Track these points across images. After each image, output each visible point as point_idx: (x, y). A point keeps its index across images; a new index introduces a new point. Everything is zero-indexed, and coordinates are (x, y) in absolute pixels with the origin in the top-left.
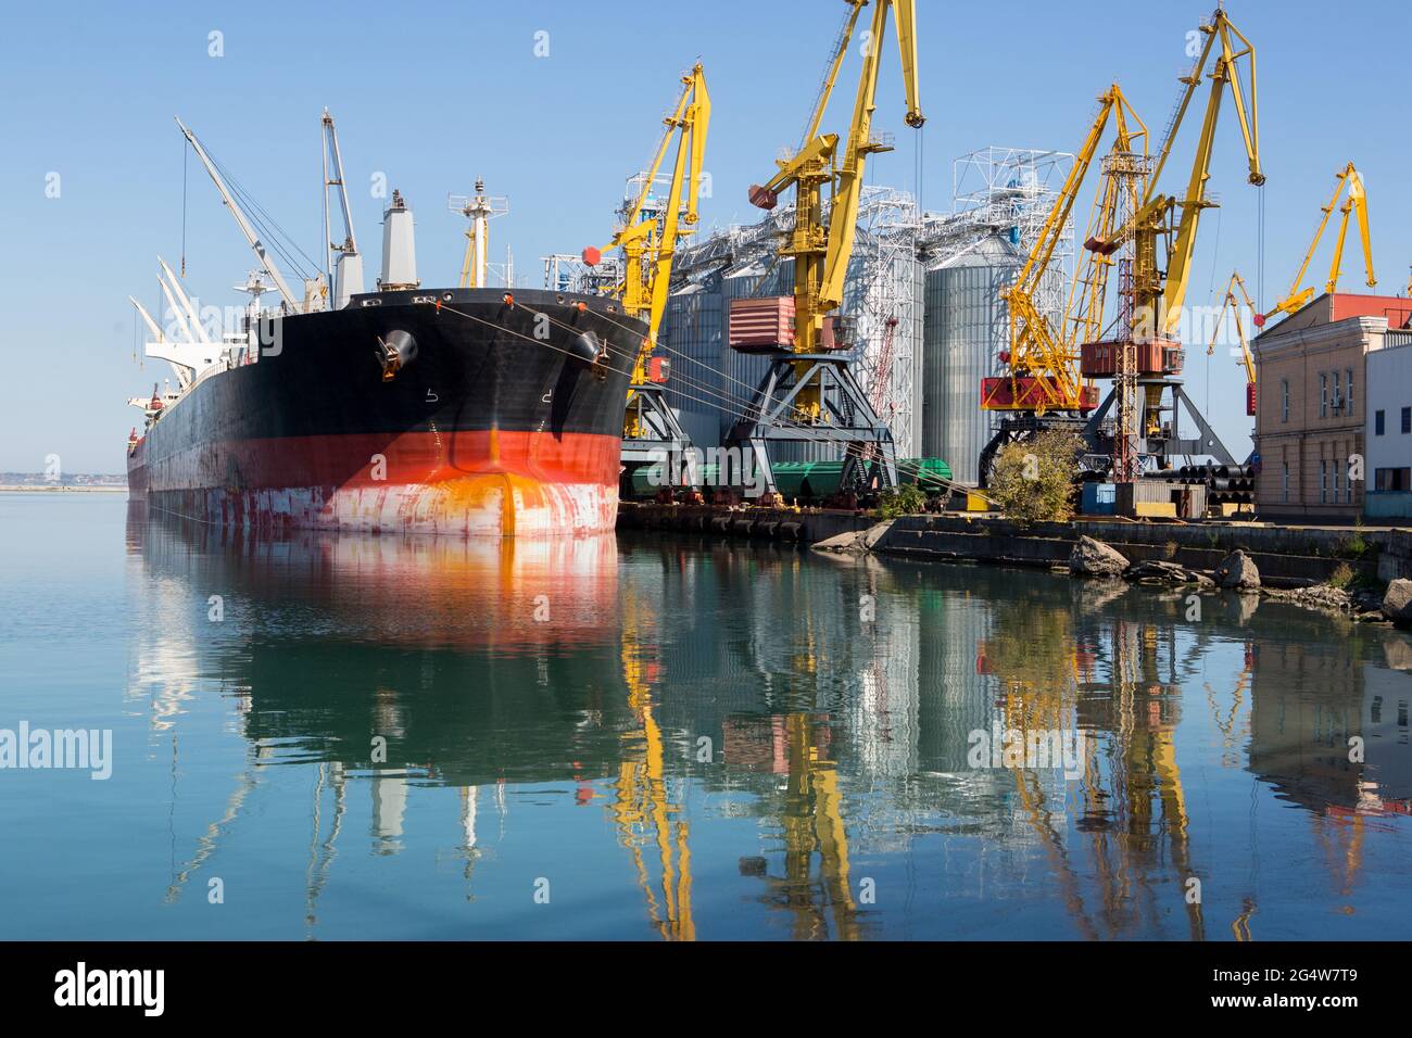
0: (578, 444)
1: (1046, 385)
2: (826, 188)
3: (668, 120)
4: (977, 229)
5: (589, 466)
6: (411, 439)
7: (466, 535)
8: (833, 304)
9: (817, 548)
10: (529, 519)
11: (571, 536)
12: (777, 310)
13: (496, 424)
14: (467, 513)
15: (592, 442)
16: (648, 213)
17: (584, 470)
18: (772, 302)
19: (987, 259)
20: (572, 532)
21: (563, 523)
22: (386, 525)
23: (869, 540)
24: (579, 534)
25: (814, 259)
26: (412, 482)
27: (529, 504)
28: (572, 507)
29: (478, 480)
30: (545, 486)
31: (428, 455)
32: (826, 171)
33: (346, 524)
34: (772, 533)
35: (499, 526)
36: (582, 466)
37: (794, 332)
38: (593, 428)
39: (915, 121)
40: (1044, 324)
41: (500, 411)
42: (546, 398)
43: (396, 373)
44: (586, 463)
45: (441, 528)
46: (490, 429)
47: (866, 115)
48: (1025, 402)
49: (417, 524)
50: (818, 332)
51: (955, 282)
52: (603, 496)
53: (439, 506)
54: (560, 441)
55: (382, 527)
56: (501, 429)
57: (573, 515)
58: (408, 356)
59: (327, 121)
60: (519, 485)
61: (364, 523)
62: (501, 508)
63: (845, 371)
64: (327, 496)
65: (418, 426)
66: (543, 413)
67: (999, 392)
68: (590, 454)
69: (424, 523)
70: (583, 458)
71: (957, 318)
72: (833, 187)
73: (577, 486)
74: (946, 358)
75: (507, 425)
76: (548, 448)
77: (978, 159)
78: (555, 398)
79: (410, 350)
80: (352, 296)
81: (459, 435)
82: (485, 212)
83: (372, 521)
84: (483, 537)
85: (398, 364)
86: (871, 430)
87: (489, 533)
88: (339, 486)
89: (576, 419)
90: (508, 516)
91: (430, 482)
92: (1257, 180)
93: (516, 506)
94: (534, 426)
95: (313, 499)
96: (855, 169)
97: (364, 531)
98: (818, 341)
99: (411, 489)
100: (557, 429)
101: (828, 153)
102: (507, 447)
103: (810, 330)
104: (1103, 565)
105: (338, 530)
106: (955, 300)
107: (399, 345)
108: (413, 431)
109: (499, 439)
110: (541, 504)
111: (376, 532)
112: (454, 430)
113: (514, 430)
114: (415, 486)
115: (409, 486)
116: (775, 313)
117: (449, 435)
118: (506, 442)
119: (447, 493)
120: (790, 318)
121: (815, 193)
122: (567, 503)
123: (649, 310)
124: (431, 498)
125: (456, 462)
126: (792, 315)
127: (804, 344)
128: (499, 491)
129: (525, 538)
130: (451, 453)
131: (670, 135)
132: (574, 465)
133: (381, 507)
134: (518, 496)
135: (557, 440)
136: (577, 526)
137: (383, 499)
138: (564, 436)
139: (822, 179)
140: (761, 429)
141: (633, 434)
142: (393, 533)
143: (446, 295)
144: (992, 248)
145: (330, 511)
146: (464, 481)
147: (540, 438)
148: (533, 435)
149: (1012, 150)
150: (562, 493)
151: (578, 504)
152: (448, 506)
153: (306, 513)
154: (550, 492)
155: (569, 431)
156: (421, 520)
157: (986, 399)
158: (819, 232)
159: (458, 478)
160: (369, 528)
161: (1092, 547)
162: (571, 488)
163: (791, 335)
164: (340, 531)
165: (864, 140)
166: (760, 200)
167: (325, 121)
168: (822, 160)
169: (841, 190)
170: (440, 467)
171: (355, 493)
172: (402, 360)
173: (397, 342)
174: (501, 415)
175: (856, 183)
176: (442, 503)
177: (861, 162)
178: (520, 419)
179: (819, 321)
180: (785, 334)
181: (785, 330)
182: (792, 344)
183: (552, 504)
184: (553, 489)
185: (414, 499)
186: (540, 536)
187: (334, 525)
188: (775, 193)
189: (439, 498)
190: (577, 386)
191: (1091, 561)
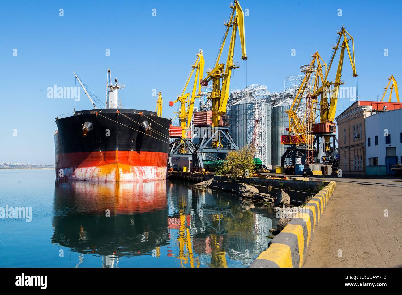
0: (146, 154)
1: (299, 137)
2: (221, 79)
3: (192, 66)
4: (287, 96)
5: (151, 161)
6: (94, 153)
7: (106, 182)
8: (223, 113)
9: (194, 186)
10: (124, 177)
11: (142, 182)
12: (206, 115)
13: (117, 149)
14: (106, 175)
15: (152, 154)
16: (205, 96)
17: (149, 162)
18: (205, 113)
19: (288, 104)
20: (142, 180)
21: (138, 178)
22: (87, 178)
23: (208, 183)
24: (145, 181)
25: (217, 100)
26: (94, 166)
27: (125, 172)
28: (142, 173)
29: (110, 165)
30: (132, 167)
31: (99, 158)
32: (221, 74)
33: (78, 178)
34: (197, 181)
35: (115, 179)
36: (148, 161)
37: (212, 121)
38: (152, 150)
39: (245, 58)
40: (299, 120)
41: (119, 145)
42: (134, 141)
43: (87, 134)
44: (149, 160)
45: (100, 179)
46: (116, 150)
47: (231, 57)
48: (293, 142)
49: (94, 178)
50: (218, 121)
51: (280, 110)
52: (157, 170)
53: (100, 173)
54: (139, 153)
55: (86, 179)
56: (119, 150)
57: (143, 176)
58: (90, 129)
59: (109, 71)
60: (121, 167)
61: (82, 178)
62: (115, 173)
63: (227, 132)
64: (74, 170)
65: (96, 150)
66: (133, 145)
67: (287, 139)
68: (151, 157)
69: (96, 178)
70: (148, 159)
71: (281, 120)
72: (223, 78)
73: (146, 167)
74: (278, 131)
75: (121, 149)
76: (135, 155)
77: (290, 78)
78: (136, 141)
79: (91, 127)
80: (75, 112)
81: (107, 152)
82: (118, 88)
83: (84, 177)
84: (110, 182)
85: (87, 131)
86: (235, 150)
87: (112, 181)
88: (77, 167)
89: (145, 147)
90: (118, 176)
91: (98, 166)
92: (355, 76)
93: (120, 173)
94: (130, 149)
95: (71, 171)
96: (228, 73)
97: (82, 180)
98: (218, 124)
99: (94, 168)
100: (138, 150)
101: (221, 69)
102: (121, 155)
103: (216, 120)
104: (248, 194)
105: (76, 180)
106: (280, 115)
107: (87, 126)
108: (95, 151)
109: (118, 153)
110: (129, 172)
111: (85, 181)
112: (105, 151)
113: (123, 151)
114: (95, 167)
115: (93, 167)
116: (206, 116)
117: (104, 152)
118: (120, 154)
119: (102, 169)
120: (211, 117)
121: (218, 81)
122: (141, 172)
123: (187, 118)
124: (98, 171)
125: (106, 160)
126: (211, 116)
127: (215, 125)
128: (115, 168)
129: (123, 182)
130: (105, 157)
131: (193, 70)
132: (145, 160)
133: (86, 173)
134: (121, 170)
135: (138, 153)
136: (144, 178)
137: (87, 171)
138: (141, 152)
139: (219, 77)
140: (200, 149)
141: (183, 152)
142: (88, 181)
143: (100, 111)
144: (291, 101)
145: (74, 174)
146: (107, 166)
147: (132, 153)
148: (130, 152)
149: (299, 76)
150: (138, 169)
151: (146, 172)
152: (102, 173)
153: (70, 175)
154: (134, 169)
155: (142, 151)
156: (95, 177)
157: (283, 141)
158: (219, 92)
159: (105, 165)
160: (83, 179)
161: (245, 187)
162: (143, 167)
163: (211, 122)
164: (77, 180)
165: (231, 64)
166: (203, 83)
167: (108, 71)
168: (219, 71)
169: (225, 79)
170: (102, 161)
171: (80, 169)
172: (88, 130)
173: (87, 125)
174: (119, 146)
175: (229, 77)
176: (100, 172)
177: (230, 71)
178: (125, 147)
179: (219, 118)
180: (209, 122)
181: (209, 121)
182: (211, 125)
183: (134, 172)
184: (135, 168)
185: (94, 171)
186: (130, 182)
187: (75, 178)
188: (208, 81)
189: (100, 171)
190: (144, 137)
191: (244, 193)
